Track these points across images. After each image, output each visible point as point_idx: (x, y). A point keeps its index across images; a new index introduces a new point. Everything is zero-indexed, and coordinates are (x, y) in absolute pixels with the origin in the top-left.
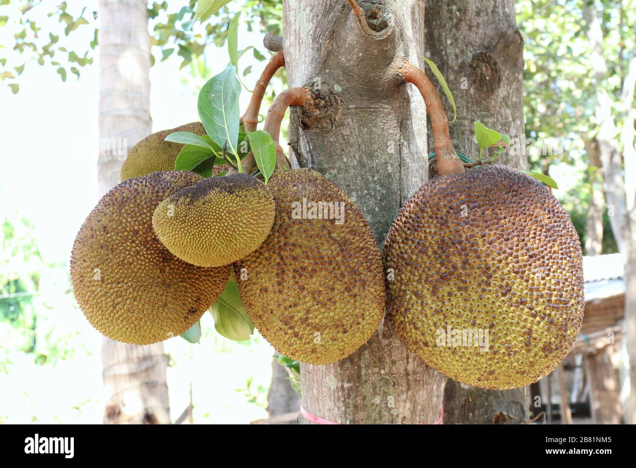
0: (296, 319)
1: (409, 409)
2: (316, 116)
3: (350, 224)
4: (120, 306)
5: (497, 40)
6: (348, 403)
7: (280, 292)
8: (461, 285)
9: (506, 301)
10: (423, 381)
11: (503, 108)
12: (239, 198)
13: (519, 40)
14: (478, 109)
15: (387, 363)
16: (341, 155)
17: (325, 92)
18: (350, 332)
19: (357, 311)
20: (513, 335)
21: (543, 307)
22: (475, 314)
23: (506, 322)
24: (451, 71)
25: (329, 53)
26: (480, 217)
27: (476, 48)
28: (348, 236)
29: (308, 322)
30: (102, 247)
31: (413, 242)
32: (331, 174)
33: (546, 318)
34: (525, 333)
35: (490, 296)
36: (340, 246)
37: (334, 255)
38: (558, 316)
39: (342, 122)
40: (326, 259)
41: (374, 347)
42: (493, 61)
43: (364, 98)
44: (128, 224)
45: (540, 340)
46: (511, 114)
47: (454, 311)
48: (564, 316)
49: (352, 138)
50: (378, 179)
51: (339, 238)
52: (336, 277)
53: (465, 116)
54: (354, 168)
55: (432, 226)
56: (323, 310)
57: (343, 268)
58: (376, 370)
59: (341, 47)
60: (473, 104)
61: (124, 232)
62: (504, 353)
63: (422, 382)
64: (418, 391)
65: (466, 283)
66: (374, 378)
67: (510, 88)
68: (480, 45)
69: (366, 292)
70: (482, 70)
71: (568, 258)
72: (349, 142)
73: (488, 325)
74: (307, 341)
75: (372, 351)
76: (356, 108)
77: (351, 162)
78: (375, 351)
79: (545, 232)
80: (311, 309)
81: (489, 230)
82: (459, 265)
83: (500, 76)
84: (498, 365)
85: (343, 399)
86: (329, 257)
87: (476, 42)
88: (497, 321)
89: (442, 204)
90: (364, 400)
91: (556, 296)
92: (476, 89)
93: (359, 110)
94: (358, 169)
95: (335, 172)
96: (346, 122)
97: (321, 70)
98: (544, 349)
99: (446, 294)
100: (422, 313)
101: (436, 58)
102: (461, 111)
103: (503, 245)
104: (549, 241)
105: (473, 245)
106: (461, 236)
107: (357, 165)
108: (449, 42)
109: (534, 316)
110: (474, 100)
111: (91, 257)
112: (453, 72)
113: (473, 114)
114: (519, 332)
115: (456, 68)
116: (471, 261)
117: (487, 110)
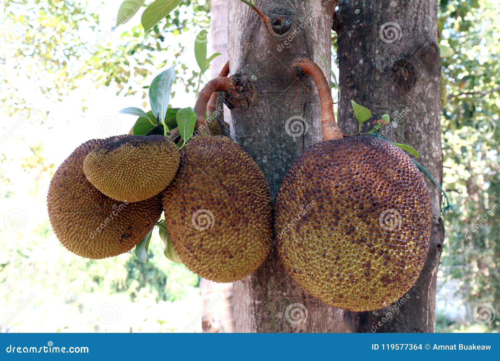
0: (194, 245)
1: (305, 325)
2: (237, 98)
3: (241, 175)
4: (71, 229)
5: (415, 50)
6: (258, 316)
7: (183, 224)
8: (316, 225)
9: (349, 239)
10: (318, 304)
11: (418, 102)
12: (141, 150)
13: (435, 51)
14: (397, 102)
15: (288, 287)
16: (256, 128)
17: (244, 80)
18: (236, 258)
19: (240, 241)
20: (354, 267)
21: (380, 245)
22: (326, 248)
23: (348, 255)
24: (377, 74)
25: (249, 52)
26: (337, 172)
27: (398, 56)
28: (237, 184)
29: (202, 248)
30: (61, 186)
31: (289, 191)
32: (248, 142)
33: (384, 254)
34: (364, 265)
35: (337, 235)
36: (228, 191)
37: (222, 198)
38: (394, 253)
39: (256, 103)
40: (215, 200)
41: (278, 274)
42: (411, 66)
43: (274, 85)
44: (79, 170)
45: (377, 272)
46: (426, 107)
47: (310, 245)
48: (401, 254)
49: (264, 116)
50: (284, 146)
51: (228, 186)
52: (222, 214)
53: (387, 107)
54: (266, 137)
55: (302, 179)
56: (212, 239)
57: (229, 208)
58: (280, 292)
59: (257, 47)
60: (394, 99)
61: (76, 175)
62: (348, 280)
63: (316, 305)
64: (314, 311)
65: (320, 223)
66: (277, 299)
67: (426, 87)
68: (401, 54)
69: (249, 227)
70: (401, 73)
71: (410, 208)
72: (262, 118)
73: (335, 257)
74: (204, 262)
75: (277, 277)
76: (268, 93)
77: (264, 133)
78: (279, 278)
79: (392, 186)
80: (204, 238)
81: (342, 183)
82: (316, 209)
83: (416, 77)
84: (344, 290)
85: (254, 313)
86: (217, 199)
87: (398, 52)
88: (342, 254)
89: (311, 162)
90: (269, 314)
91: (394, 237)
92: (396, 87)
93: (270, 94)
94: (269, 139)
95: (251, 140)
96: (260, 103)
97: (244, 65)
98: (382, 280)
99: (305, 232)
100: (289, 246)
101: (367, 64)
102: (384, 104)
103: (352, 195)
104: (394, 194)
105: (328, 194)
106: (320, 187)
107: (269, 136)
108: (377, 52)
109: (373, 252)
110: (395, 96)
111: (55, 193)
112: (379, 74)
113: (393, 106)
114: (359, 264)
115: (381, 71)
116: (325, 207)
117: (405, 103)
